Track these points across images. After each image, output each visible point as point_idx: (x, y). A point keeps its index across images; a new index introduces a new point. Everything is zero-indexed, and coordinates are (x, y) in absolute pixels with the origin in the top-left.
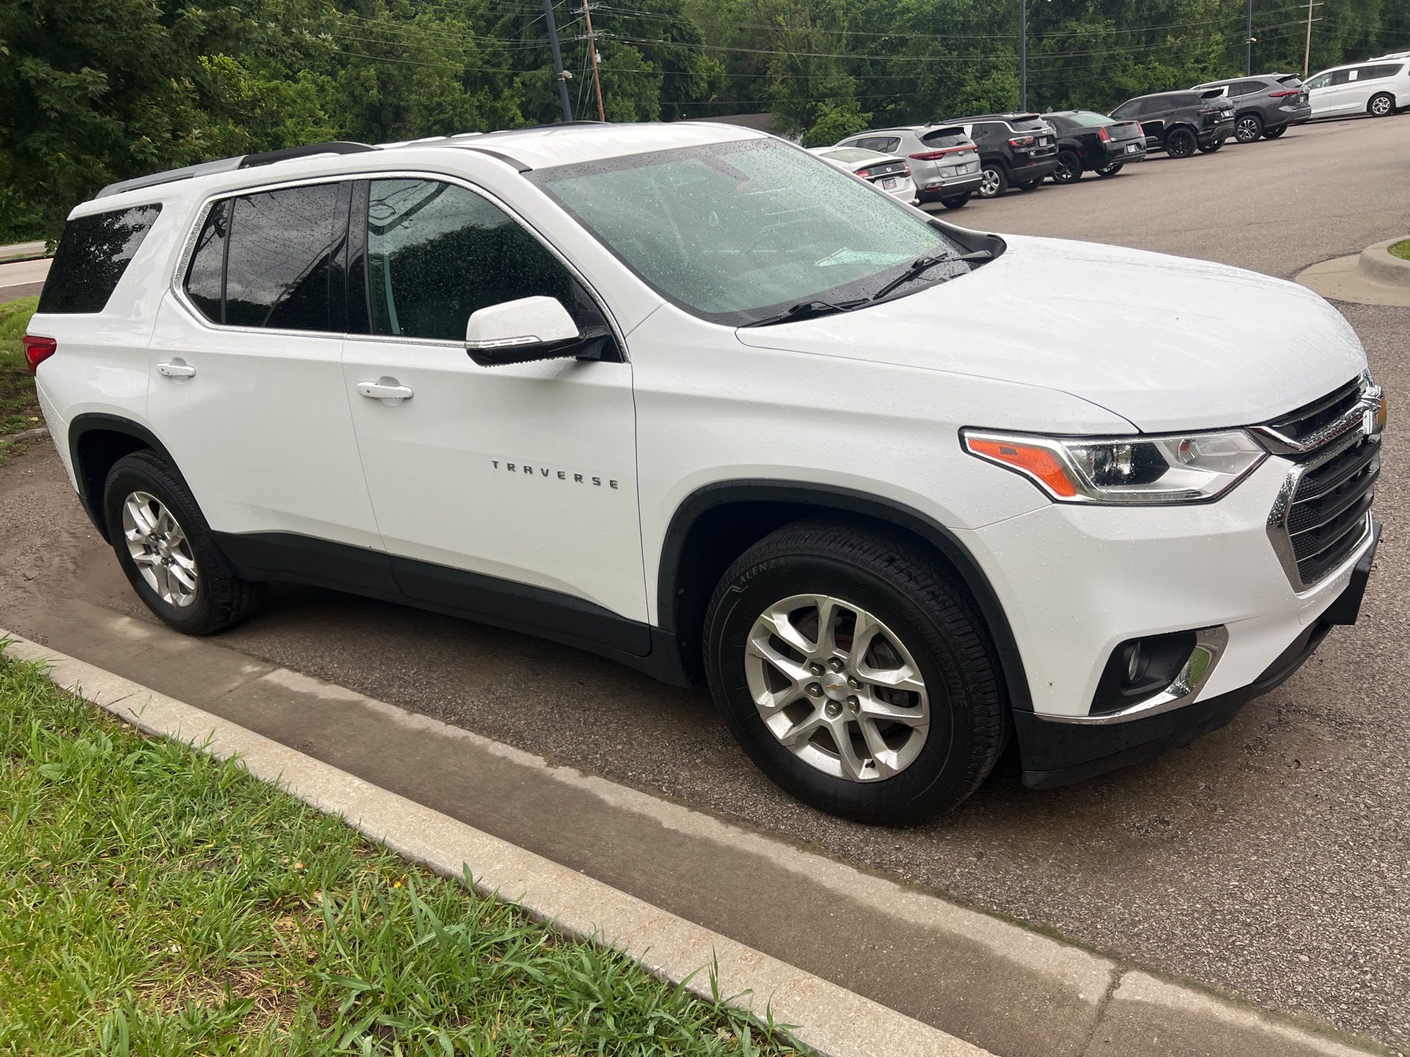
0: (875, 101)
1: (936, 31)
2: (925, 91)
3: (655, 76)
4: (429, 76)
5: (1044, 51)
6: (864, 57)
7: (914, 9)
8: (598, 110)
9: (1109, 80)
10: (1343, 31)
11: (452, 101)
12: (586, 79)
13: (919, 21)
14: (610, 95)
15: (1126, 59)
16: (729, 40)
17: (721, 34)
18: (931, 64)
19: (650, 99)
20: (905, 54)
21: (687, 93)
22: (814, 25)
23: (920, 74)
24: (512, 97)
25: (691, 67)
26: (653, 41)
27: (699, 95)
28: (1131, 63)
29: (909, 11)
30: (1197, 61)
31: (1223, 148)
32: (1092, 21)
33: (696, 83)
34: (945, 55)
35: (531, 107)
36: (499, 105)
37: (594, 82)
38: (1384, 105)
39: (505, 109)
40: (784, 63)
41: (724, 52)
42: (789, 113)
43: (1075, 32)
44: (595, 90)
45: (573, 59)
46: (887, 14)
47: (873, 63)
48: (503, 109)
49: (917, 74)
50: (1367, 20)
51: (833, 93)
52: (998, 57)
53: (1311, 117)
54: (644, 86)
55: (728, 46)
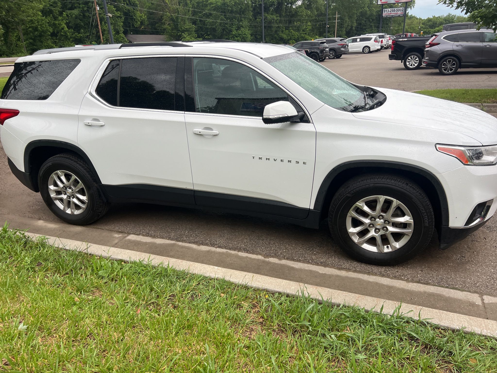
0: (201, 34)
1: (222, 12)
2: (219, 32)
3: (121, 18)
4: (28, 9)
5: (257, 23)
6: (198, 18)
7: (215, 4)
8: (98, 28)
9: (278, 35)
10: (345, 25)
11: (37, 19)
12: (93, 16)
13: (216, 7)
14: (103, 23)
15: (283, 28)
16: (148, 7)
17: (144, 4)
18: (221, 23)
19: (119, 26)
20: (211, 19)
21: (133, 25)
22: (179, 5)
23: (217, 26)
24: (62, 20)
25: (134, 15)
26: (119, 4)
27: (137, 26)
28: (284, 29)
29: (213, 4)
30: (303, 31)
31: (325, 60)
32: (272, 14)
33: (136, 22)
34: (225, 20)
35: (70, 25)
36: (57, 22)
37: (97, 17)
38: (367, 50)
39: (60, 24)
40: (169, 17)
41: (145, 11)
42: (171, 36)
43: (267, 17)
44: (97, 21)
45: (87, 8)
46: (204, 4)
47: (200, 21)
48: (58, 24)
49: (216, 26)
50: (353, 22)
51: (187, 30)
52: (243, 23)
53: (349, 52)
54: (116, 21)
55: (147, 9)
